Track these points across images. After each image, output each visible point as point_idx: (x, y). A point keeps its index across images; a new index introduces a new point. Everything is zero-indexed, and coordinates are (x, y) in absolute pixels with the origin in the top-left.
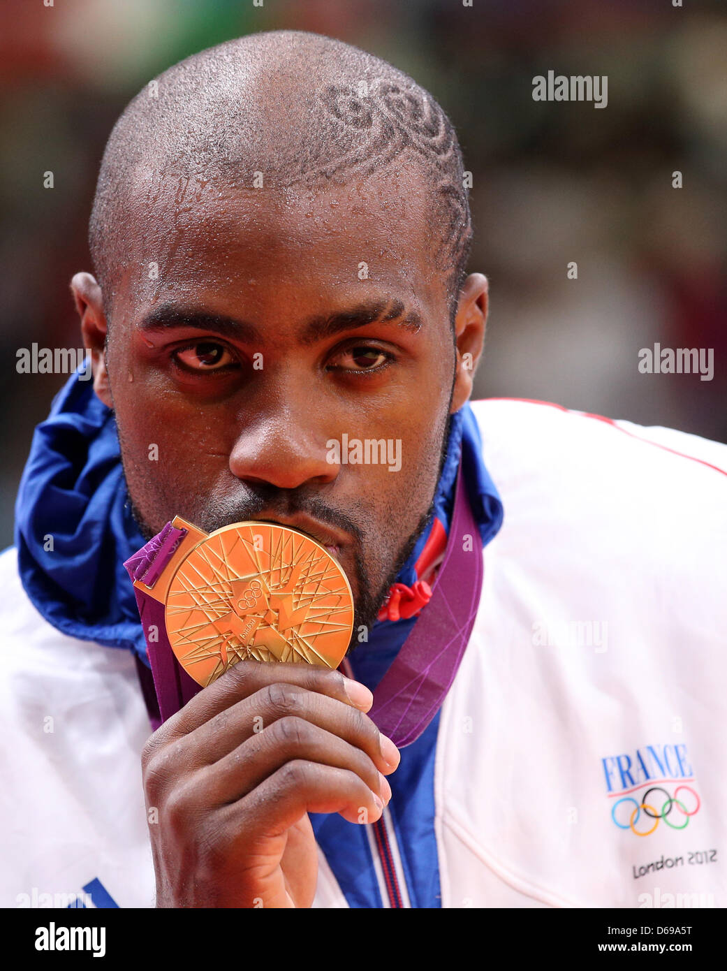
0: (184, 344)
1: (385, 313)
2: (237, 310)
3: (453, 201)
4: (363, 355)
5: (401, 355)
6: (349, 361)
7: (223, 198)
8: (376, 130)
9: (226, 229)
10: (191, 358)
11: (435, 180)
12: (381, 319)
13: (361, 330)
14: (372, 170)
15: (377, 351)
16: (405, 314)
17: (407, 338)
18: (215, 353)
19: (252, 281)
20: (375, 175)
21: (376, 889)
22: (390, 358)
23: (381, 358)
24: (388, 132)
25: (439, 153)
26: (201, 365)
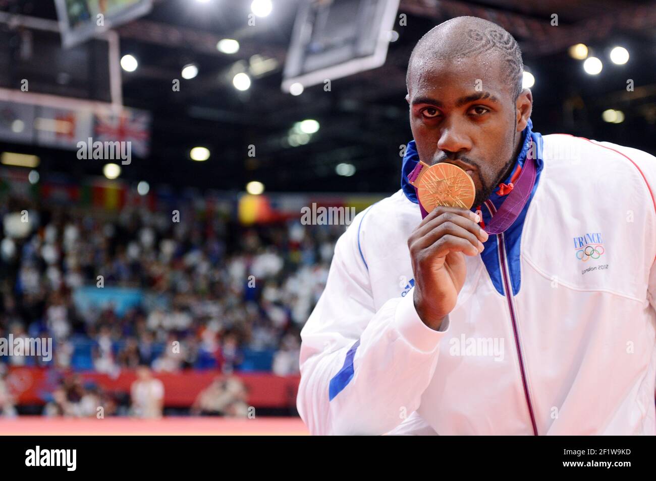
0: (424, 109)
1: (483, 96)
2: (437, 98)
3: (512, 64)
4: (479, 109)
5: (491, 110)
6: (474, 112)
7: (432, 63)
8: (484, 42)
9: (433, 72)
10: (427, 114)
11: (505, 57)
12: (482, 98)
13: (476, 102)
14: (480, 53)
15: (483, 109)
16: (490, 97)
17: (492, 104)
18: (433, 111)
19: (440, 88)
20: (481, 55)
21: (500, 276)
22: (488, 111)
23: (484, 111)
24: (488, 42)
25: (508, 49)
26: (430, 116)
